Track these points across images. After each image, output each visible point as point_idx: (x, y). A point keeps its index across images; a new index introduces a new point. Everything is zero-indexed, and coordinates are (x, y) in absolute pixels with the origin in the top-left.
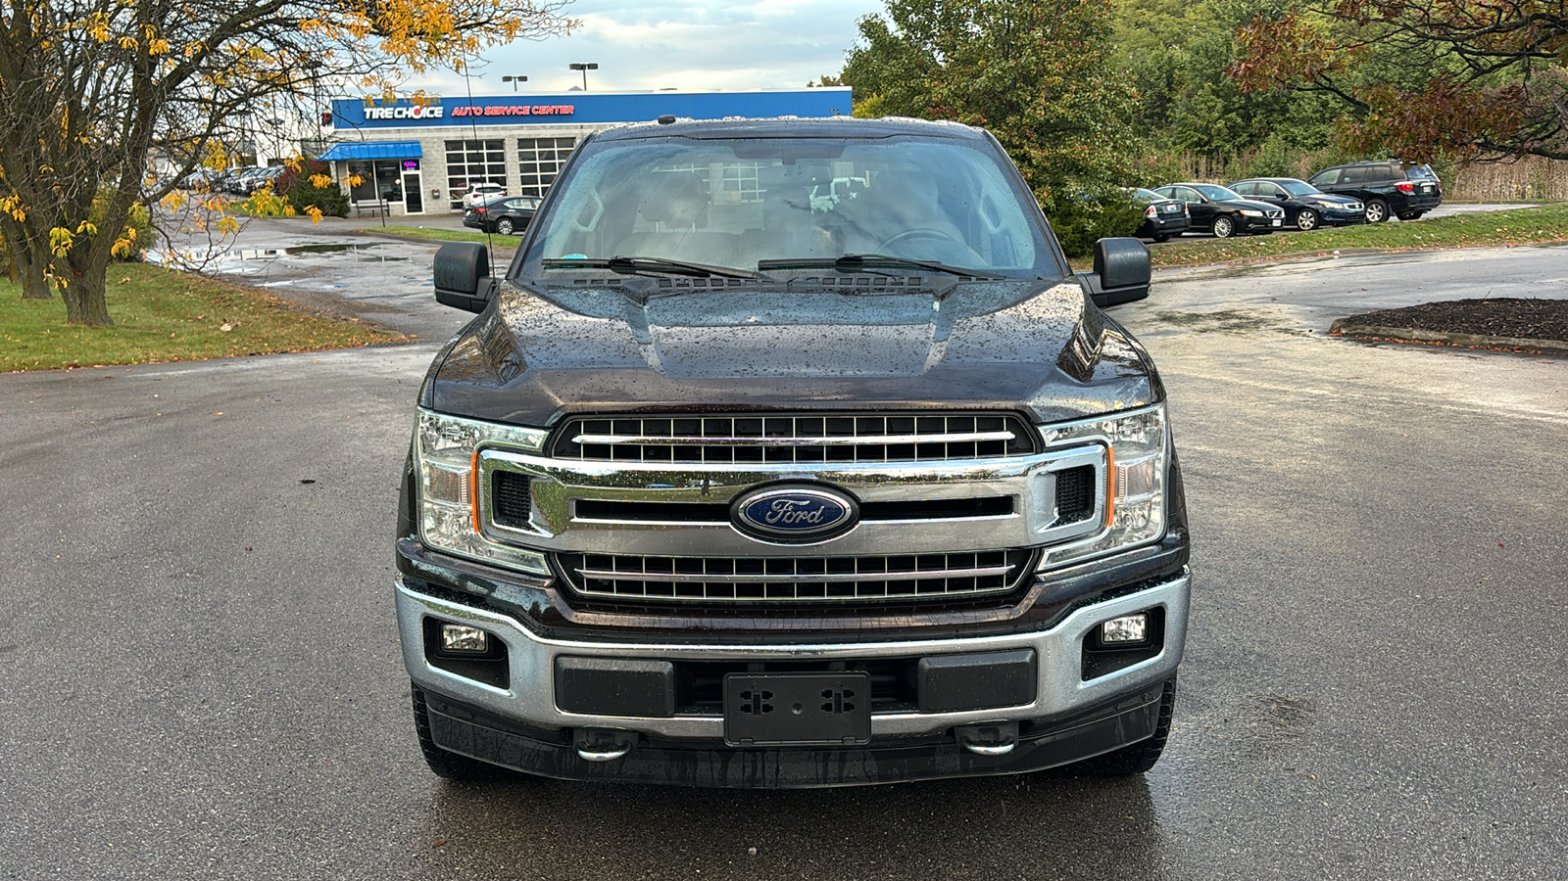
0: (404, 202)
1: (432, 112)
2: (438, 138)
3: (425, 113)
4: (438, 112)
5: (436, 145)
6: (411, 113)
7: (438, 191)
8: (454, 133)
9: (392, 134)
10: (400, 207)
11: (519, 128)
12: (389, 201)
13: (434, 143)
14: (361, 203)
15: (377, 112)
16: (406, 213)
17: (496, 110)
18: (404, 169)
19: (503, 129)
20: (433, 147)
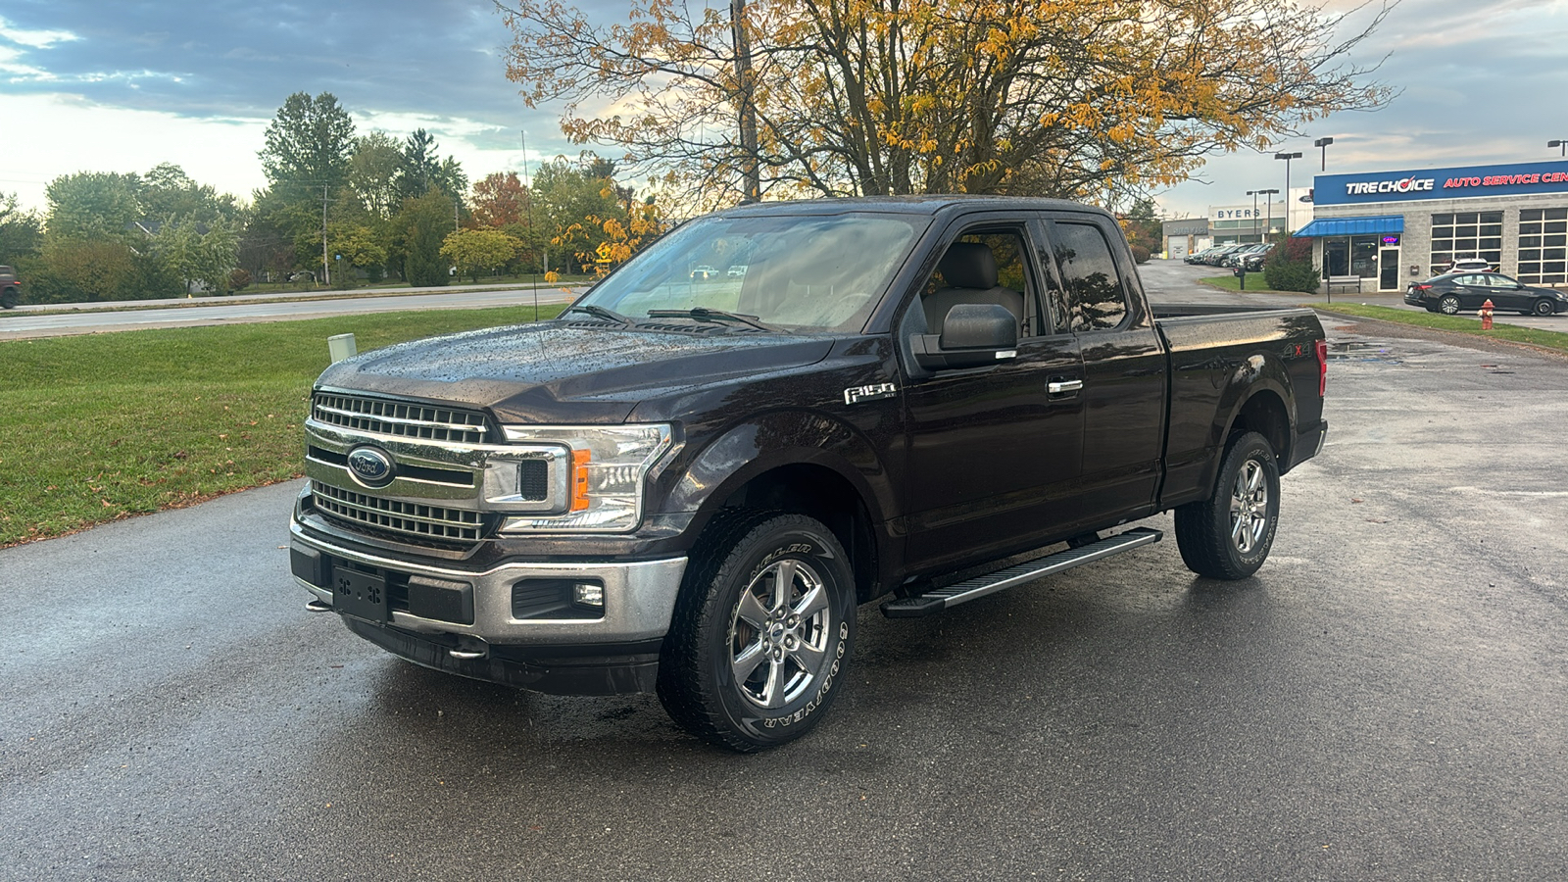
0: (1379, 279)
1: (1421, 185)
2: (1425, 212)
3: (1413, 185)
4: (1428, 184)
5: (1421, 220)
6: (1397, 186)
7: (1418, 267)
8: (1443, 206)
9: (1374, 209)
10: (1373, 283)
11: (1523, 199)
12: (1361, 277)
13: (1420, 217)
14: (1333, 279)
15: (1359, 188)
16: (1379, 290)
17: (1497, 180)
18: (1383, 245)
19: (1503, 200)
20: (1418, 222)
